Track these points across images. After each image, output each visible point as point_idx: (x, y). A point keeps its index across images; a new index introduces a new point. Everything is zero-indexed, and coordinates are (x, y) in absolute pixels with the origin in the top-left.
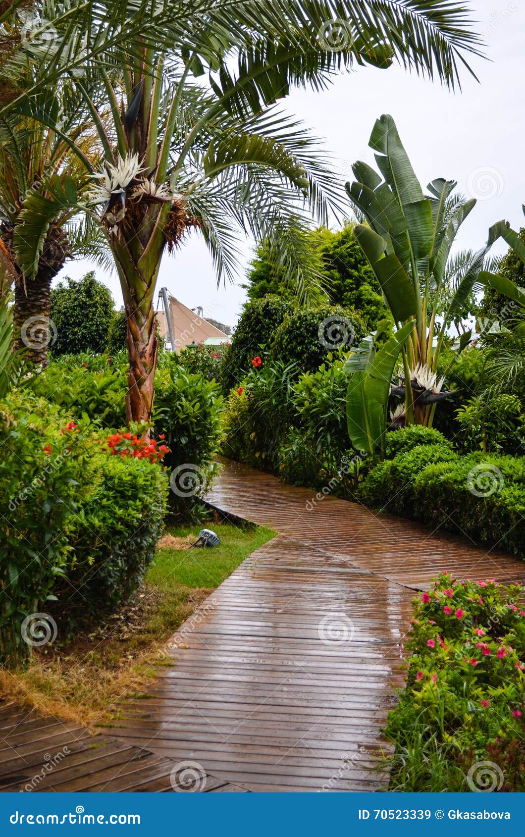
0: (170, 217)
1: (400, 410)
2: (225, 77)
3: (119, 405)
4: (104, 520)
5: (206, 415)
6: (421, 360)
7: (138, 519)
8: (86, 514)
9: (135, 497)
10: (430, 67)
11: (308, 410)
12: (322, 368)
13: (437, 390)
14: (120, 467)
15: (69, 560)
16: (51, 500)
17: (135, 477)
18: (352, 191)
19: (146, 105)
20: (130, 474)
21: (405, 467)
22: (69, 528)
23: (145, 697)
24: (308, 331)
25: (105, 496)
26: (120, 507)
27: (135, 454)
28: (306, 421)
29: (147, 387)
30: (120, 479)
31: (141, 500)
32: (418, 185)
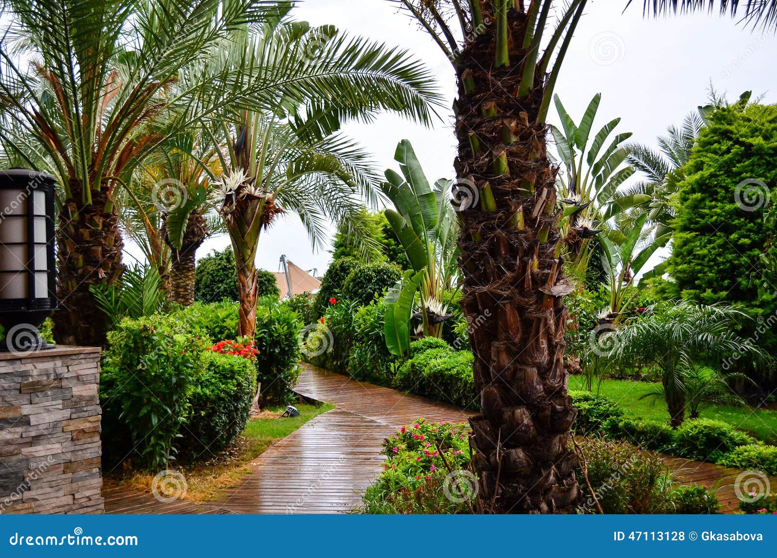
0: (265, 208)
1: (420, 328)
2: (297, 118)
3: (233, 328)
4: (213, 391)
5: (291, 334)
6: (432, 294)
7: (234, 391)
8: (202, 388)
9: (232, 378)
10: (414, 116)
11: (362, 331)
12: (372, 302)
13: (444, 313)
14: (223, 360)
15: (190, 413)
16: (176, 375)
17: (233, 366)
18: (385, 188)
19: (249, 138)
20: (230, 364)
21: (419, 363)
22: (189, 393)
23: (231, 488)
24: (366, 279)
25: (214, 377)
26: (223, 384)
27: (234, 353)
28: (363, 338)
29: (251, 316)
30: (223, 367)
31: (236, 379)
32: (427, 183)
